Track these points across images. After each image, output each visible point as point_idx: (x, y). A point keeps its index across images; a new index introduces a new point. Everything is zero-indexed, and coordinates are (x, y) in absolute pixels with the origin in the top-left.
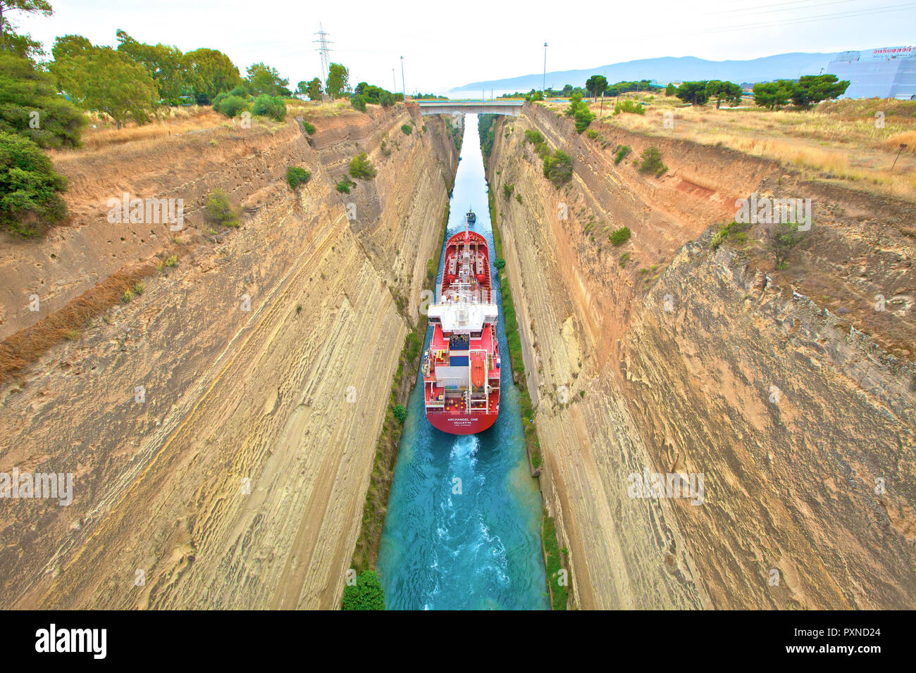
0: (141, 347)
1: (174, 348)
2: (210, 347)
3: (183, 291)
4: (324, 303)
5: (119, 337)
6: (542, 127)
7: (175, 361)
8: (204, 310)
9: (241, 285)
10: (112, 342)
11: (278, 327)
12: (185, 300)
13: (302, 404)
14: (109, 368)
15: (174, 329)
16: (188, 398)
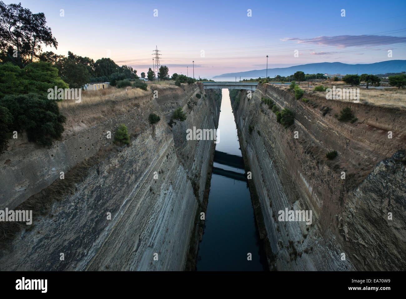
0: (84, 207)
1: (98, 209)
2: (112, 209)
3: (104, 177)
4: (162, 188)
5: (76, 201)
6: (272, 96)
7: (97, 217)
8: (111, 188)
9: (128, 175)
10: (73, 204)
11: (142, 199)
12: (104, 182)
13: (149, 246)
14: (69, 219)
15: (99, 198)
16: (100, 240)
